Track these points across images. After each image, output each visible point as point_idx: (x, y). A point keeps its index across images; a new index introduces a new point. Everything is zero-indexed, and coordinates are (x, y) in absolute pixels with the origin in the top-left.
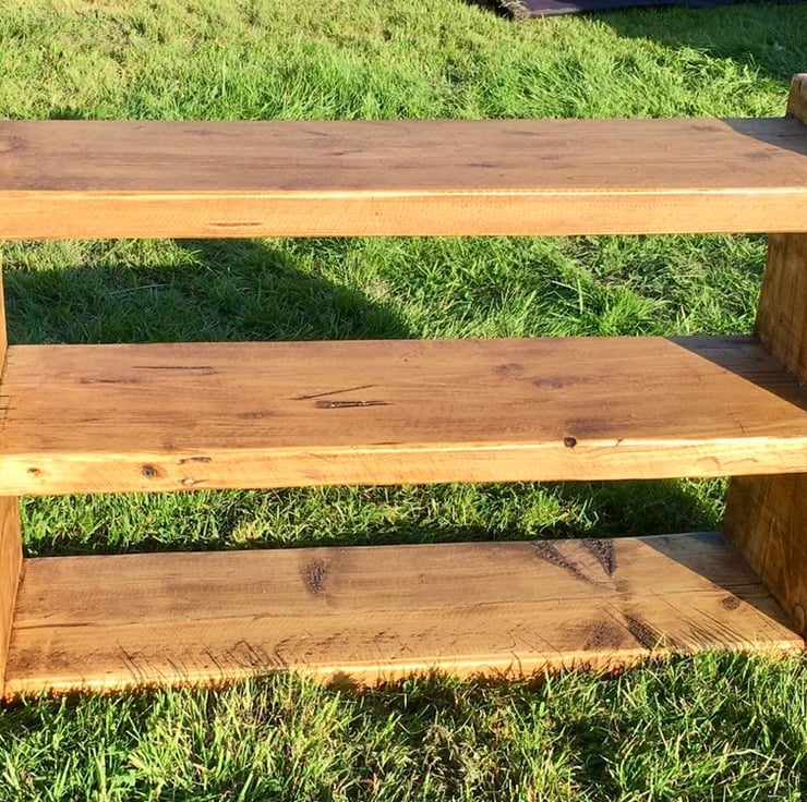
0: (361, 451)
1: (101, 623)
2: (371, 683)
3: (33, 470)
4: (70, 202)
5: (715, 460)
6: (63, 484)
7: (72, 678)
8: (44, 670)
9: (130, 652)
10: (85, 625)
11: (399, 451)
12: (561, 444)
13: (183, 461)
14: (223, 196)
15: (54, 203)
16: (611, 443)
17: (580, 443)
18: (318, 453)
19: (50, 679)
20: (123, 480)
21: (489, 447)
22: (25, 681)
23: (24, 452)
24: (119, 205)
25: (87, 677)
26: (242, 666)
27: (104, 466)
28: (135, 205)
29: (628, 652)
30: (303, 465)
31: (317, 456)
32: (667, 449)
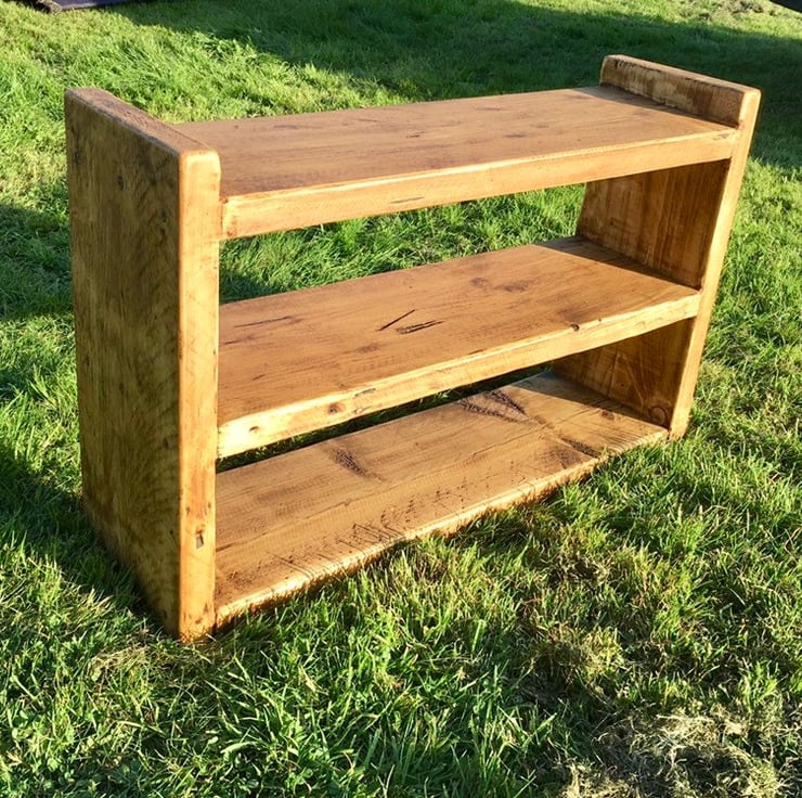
0: (464, 361)
1: (240, 540)
2: (453, 530)
3: (253, 429)
4: (301, 197)
5: (644, 323)
6: (275, 435)
7: (263, 591)
8: (236, 591)
9: (286, 556)
10: (229, 546)
11: (486, 355)
12: (571, 330)
13: (357, 395)
14: (401, 179)
15: (289, 200)
16: (596, 323)
17: (581, 326)
18: (440, 369)
19: (248, 598)
20: (316, 420)
21: (535, 340)
22: (230, 605)
23: (244, 415)
24: (333, 196)
25: (274, 587)
26: (373, 543)
27: (305, 413)
28: (345, 194)
29: (588, 463)
30: (429, 380)
31: (440, 371)
32: (622, 321)
